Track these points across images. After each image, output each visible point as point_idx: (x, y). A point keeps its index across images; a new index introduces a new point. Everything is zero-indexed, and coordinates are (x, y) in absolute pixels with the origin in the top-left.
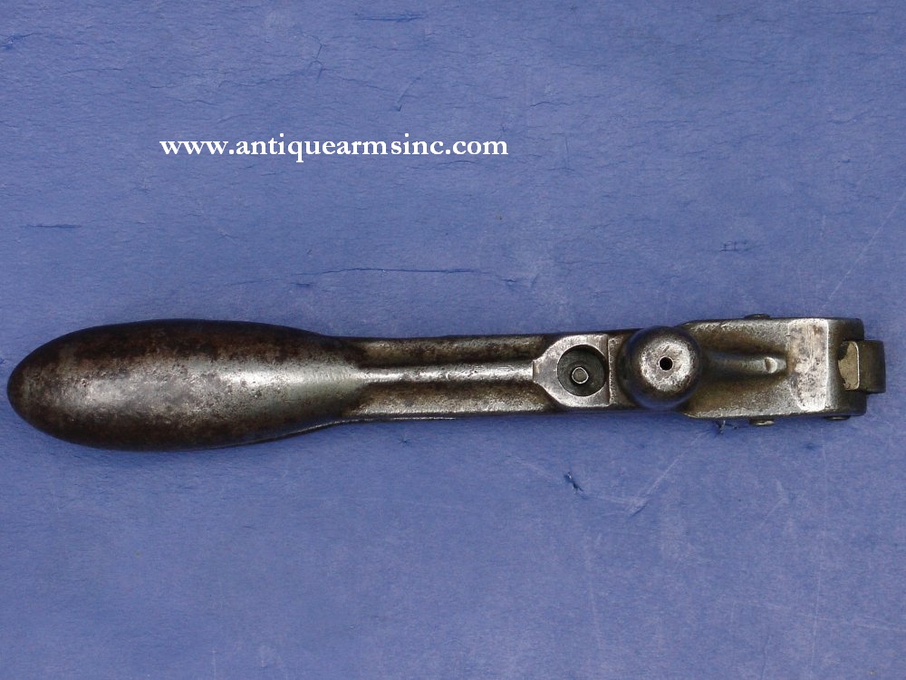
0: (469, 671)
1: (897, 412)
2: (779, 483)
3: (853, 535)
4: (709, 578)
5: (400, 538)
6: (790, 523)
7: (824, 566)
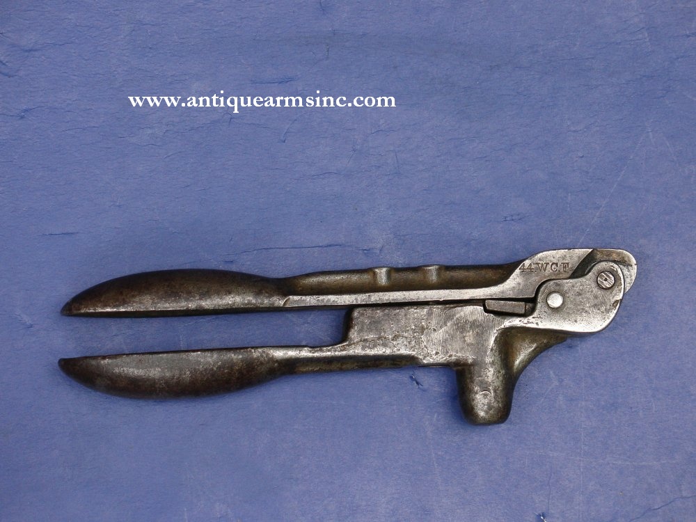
0: (355, 510)
1: (626, 320)
2: (551, 372)
3: (603, 403)
4: (510, 438)
5: (304, 426)
6: (561, 398)
7: (585, 425)
